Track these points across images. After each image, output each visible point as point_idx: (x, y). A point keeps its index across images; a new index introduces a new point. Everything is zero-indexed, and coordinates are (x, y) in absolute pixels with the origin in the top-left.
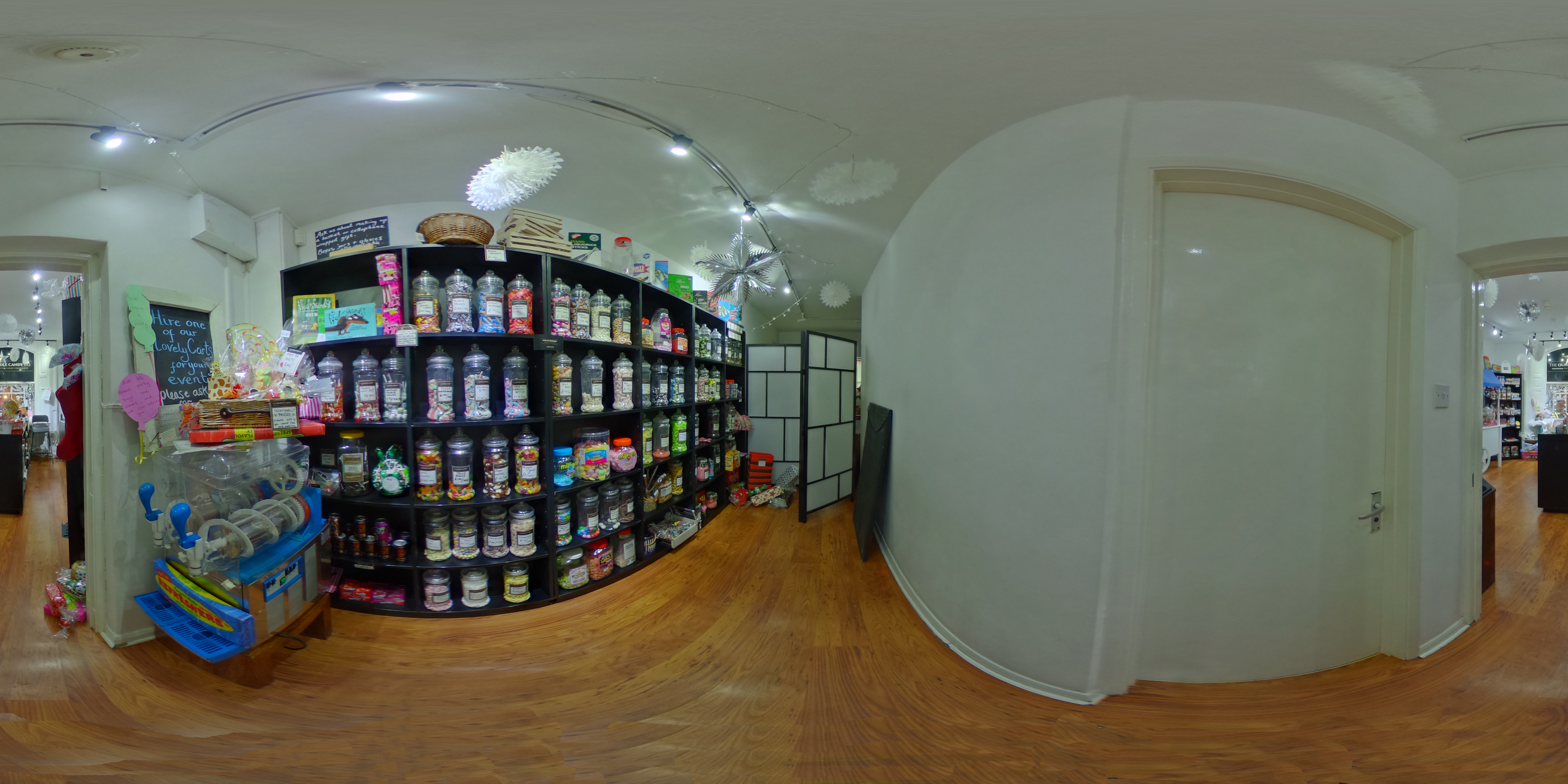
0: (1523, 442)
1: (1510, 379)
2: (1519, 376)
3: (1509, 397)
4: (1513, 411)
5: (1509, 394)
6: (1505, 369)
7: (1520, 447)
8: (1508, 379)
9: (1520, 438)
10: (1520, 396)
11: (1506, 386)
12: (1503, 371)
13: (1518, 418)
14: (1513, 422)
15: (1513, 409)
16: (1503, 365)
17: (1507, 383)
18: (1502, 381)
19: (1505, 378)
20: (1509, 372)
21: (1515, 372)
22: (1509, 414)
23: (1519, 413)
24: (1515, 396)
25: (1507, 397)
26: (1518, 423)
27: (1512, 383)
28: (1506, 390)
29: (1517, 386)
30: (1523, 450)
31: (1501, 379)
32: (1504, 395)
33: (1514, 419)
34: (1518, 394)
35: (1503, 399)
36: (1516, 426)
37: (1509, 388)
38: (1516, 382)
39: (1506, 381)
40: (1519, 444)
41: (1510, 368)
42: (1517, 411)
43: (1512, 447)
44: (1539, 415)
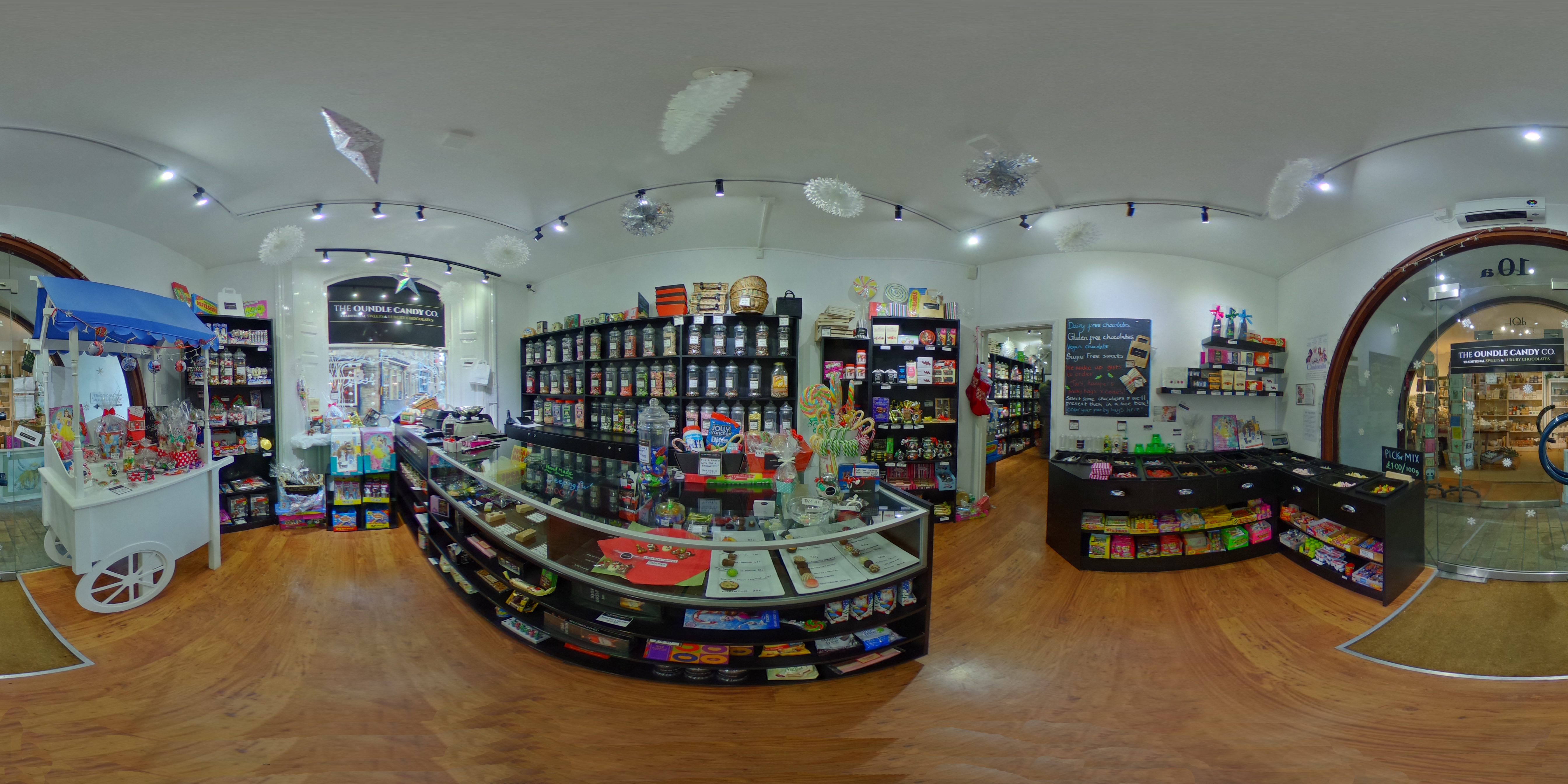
0: (282, 493)
1: (242, 333)
2: (265, 325)
3: (241, 377)
4: (252, 413)
5: (241, 370)
6: (230, 305)
7: (273, 500)
8: (236, 332)
9: (273, 481)
10: (270, 376)
11: (233, 349)
12: (225, 312)
13: (268, 430)
14: (252, 442)
15: (252, 408)
16: (224, 298)
17: (234, 341)
18: (221, 336)
19: (229, 329)
20: (239, 312)
21: (255, 314)
22: (242, 423)
23: (269, 418)
24: (257, 376)
25: (235, 376)
26: (266, 443)
27: (249, 343)
28: (234, 360)
29: (260, 349)
30: (281, 509)
31: (220, 330)
32: (229, 372)
33: (255, 435)
34: (265, 370)
35: (226, 382)
36: (261, 450)
37: (240, 355)
38: (258, 340)
39: (230, 336)
40: (271, 492)
41: (240, 306)
42: (261, 412)
43: (254, 500)
44: (320, 421)
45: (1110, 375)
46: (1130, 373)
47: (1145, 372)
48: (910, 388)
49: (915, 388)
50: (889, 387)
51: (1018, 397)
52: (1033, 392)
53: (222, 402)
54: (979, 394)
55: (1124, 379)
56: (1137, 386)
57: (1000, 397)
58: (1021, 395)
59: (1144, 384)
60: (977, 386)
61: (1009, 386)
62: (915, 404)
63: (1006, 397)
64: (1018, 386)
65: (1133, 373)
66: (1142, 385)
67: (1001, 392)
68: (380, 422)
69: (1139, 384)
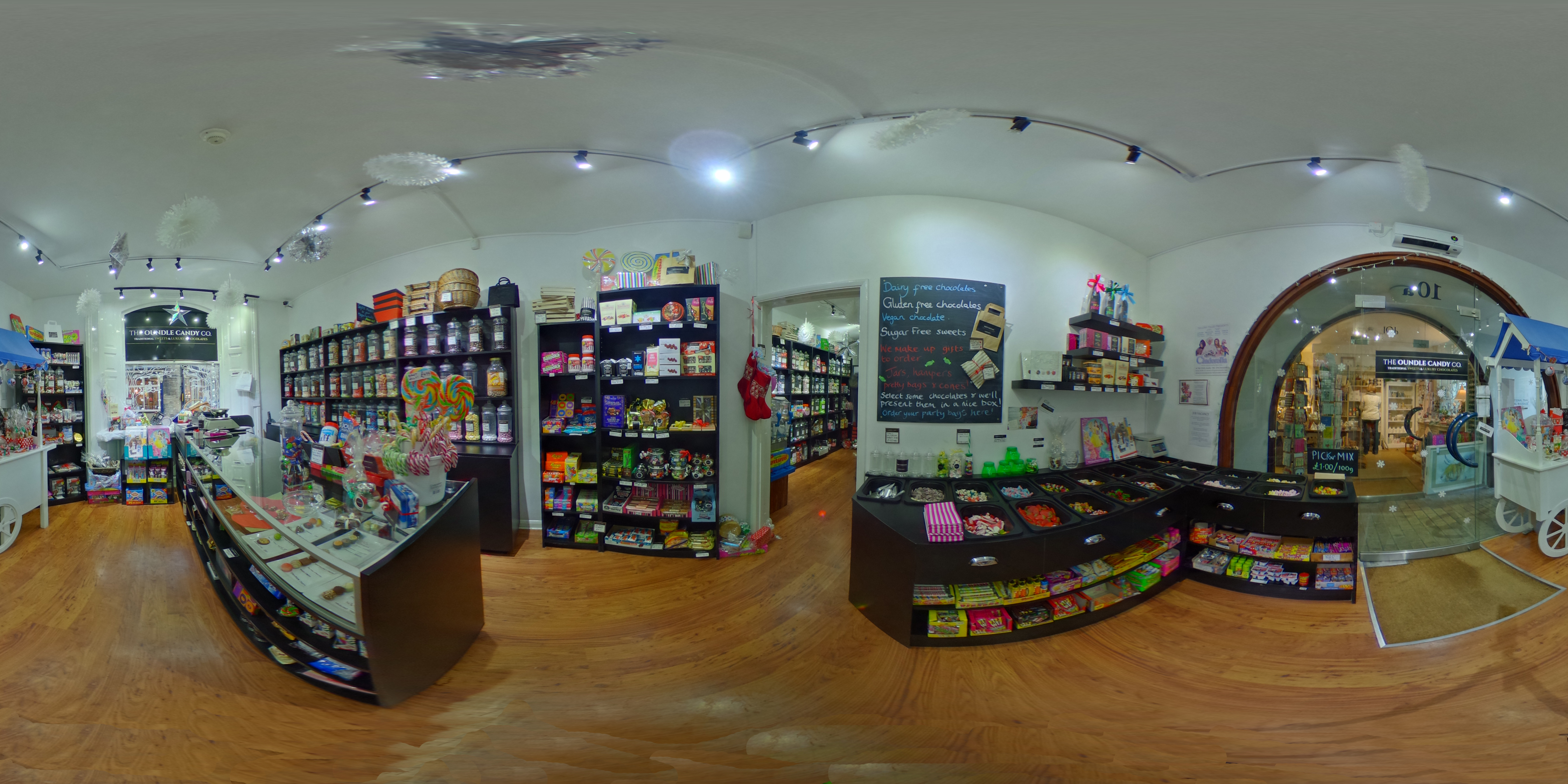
0: (90, 473)
1: (61, 355)
2: (77, 348)
3: (60, 388)
4: (69, 414)
5: (60, 383)
6: (53, 334)
7: (83, 479)
8: (57, 355)
9: (84, 466)
10: (82, 387)
11: (54, 367)
12: (48, 339)
13: (80, 427)
14: (69, 436)
15: (68, 410)
16: (47, 329)
17: (56, 362)
18: (46, 357)
19: (52, 353)
20: (60, 340)
21: (70, 341)
22: (61, 421)
23: (81, 418)
24: (72, 387)
25: (56, 387)
26: (78, 438)
27: (66, 362)
28: (56, 375)
29: (74, 367)
30: (90, 487)
31: (43, 354)
32: (51, 384)
33: (70, 430)
34: (78, 383)
35: (50, 391)
36: (75, 442)
37: (60, 372)
38: (73, 360)
39: (53, 358)
40: (82, 475)
41: (60, 334)
42: (75, 414)
43: (69, 481)
44: (118, 421)
45: (947, 361)
46: (976, 357)
47: (997, 357)
48: (648, 382)
49: (656, 381)
50: (621, 382)
51: (822, 392)
52: (840, 386)
53: (46, 406)
54: (755, 389)
55: (968, 367)
56: (987, 377)
57: (799, 392)
58: (826, 389)
59: (996, 375)
60: (753, 378)
61: (810, 379)
62: (660, 404)
63: (806, 392)
64: (822, 379)
65: (981, 358)
66: (993, 376)
67: (800, 386)
68: (163, 421)
69: (989, 374)
